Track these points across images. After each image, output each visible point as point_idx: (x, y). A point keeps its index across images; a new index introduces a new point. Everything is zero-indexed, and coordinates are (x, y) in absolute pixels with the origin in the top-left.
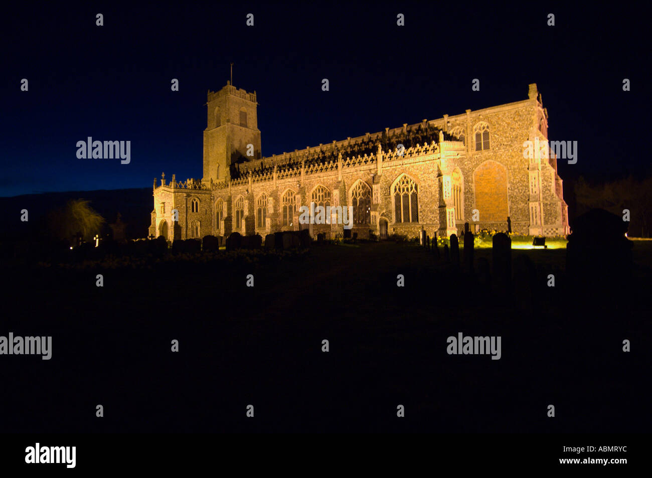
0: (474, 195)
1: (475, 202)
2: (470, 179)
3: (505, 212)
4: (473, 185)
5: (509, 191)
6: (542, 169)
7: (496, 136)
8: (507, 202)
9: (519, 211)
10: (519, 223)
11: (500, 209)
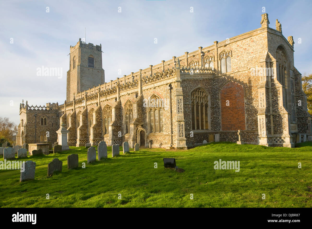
0: (220, 109)
1: (221, 115)
2: (218, 96)
3: (243, 123)
4: (220, 101)
5: (246, 105)
6: (272, 86)
7: (235, 60)
8: (244, 115)
9: (254, 122)
10: (253, 133)
11: (240, 120)
